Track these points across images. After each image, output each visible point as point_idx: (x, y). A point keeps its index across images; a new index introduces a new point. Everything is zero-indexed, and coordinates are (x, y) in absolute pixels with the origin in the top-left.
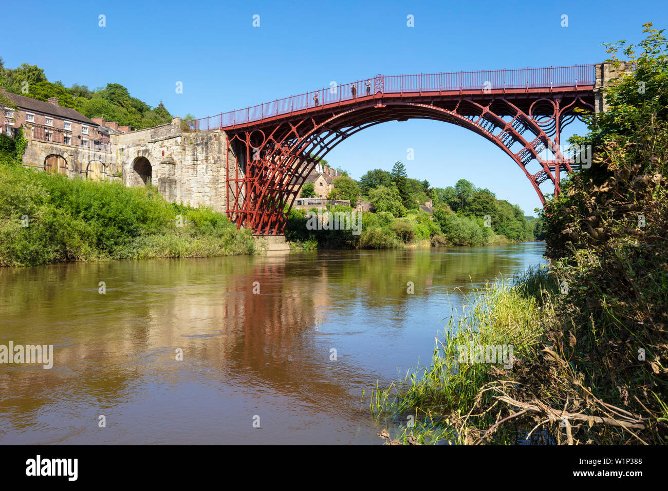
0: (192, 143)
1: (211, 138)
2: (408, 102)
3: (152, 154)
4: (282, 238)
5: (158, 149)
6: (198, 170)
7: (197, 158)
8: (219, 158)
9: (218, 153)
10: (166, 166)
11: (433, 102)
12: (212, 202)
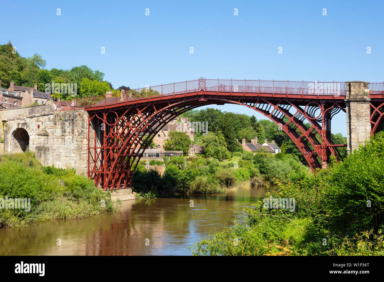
0: (61, 119)
1: (76, 116)
2: (222, 99)
3: (30, 126)
4: (130, 190)
5: (35, 123)
6: (66, 140)
7: (65, 130)
8: (82, 131)
9: (82, 128)
10: (42, 137)
11: (240, 99)
12: (76, 165)
